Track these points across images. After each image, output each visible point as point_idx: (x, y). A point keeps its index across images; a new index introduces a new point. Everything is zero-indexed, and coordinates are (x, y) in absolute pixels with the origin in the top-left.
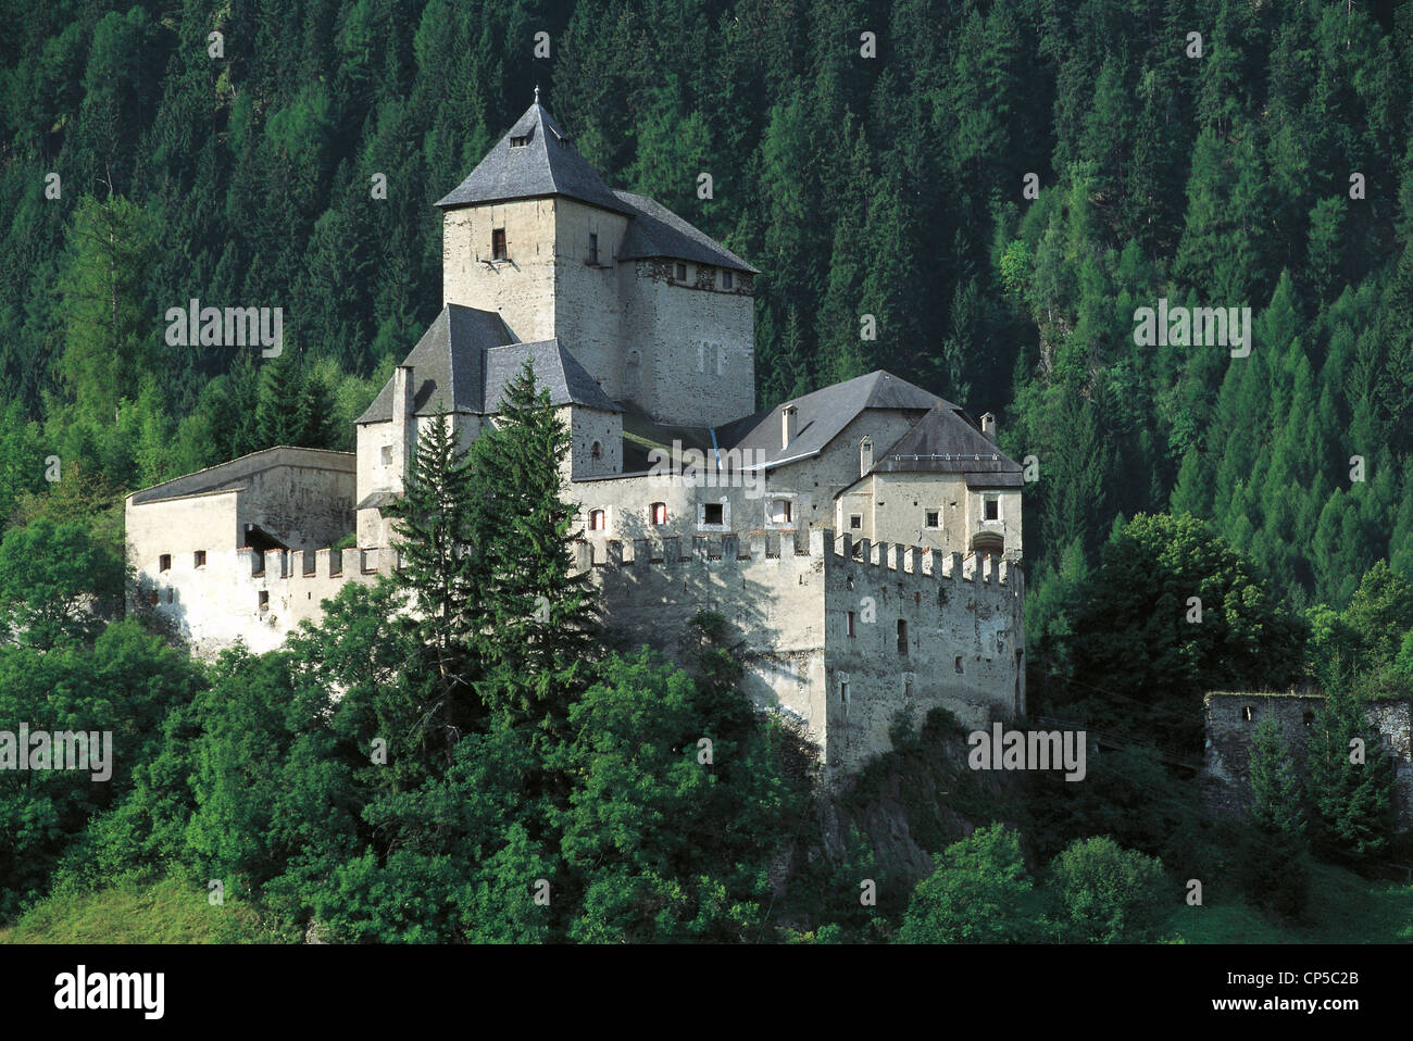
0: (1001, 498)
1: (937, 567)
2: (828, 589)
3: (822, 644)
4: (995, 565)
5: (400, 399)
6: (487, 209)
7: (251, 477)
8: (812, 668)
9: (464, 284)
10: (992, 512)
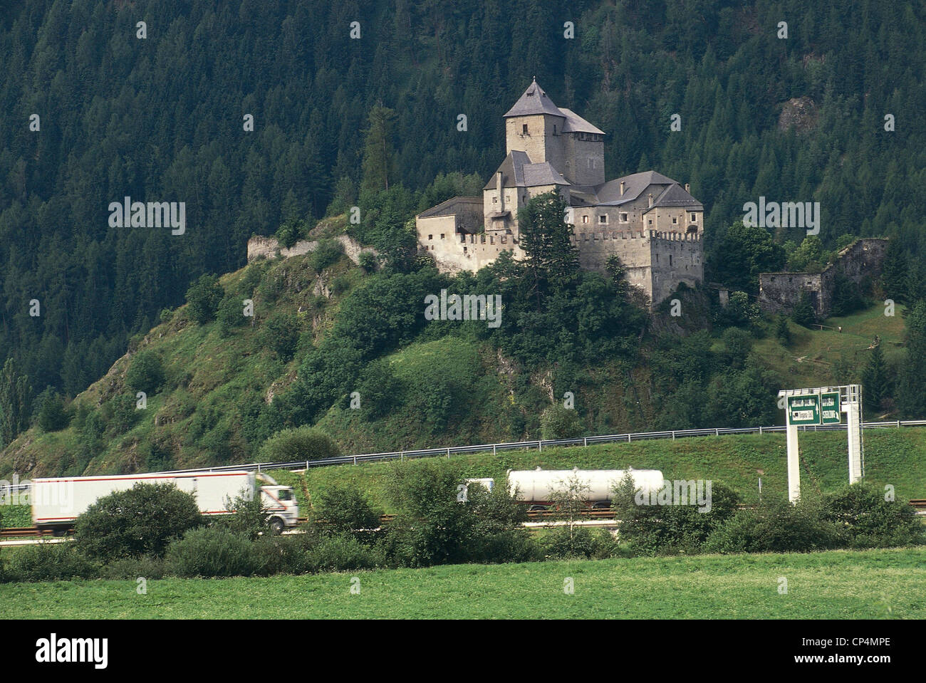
0: (696, 214)
1: (680, 239)
2: (651, 248)
3: (650, 265)
4: (696, 235)
5: (499, 182)
6: (521, 118)
7: (449, 207)
8: (647, 272)
9: (513, 143)
10: (694, 219)
